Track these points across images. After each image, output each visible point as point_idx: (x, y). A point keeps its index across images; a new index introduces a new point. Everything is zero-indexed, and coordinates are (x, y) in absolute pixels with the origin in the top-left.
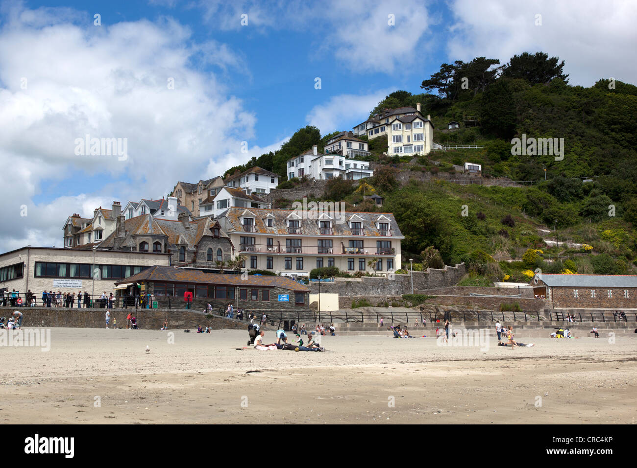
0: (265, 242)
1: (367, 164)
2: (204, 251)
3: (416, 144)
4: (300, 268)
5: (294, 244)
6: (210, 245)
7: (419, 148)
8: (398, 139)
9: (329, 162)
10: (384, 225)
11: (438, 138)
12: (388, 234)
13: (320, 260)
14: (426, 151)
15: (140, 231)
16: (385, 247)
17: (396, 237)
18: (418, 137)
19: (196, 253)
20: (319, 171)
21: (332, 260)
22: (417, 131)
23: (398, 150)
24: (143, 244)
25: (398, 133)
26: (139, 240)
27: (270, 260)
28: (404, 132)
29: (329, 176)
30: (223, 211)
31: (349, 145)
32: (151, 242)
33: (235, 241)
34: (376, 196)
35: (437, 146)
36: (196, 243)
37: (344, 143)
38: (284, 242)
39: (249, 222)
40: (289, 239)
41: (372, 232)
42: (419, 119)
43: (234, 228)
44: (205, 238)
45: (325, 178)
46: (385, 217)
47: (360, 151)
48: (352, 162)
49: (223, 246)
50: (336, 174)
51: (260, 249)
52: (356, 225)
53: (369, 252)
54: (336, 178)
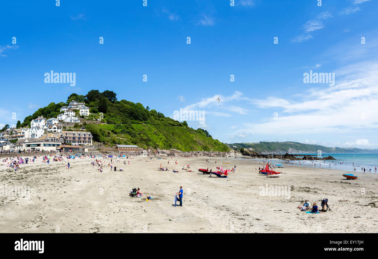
0: (69, 138)
1: (78, 118)
2: (60, 140)
3: (86, 113)
4: (75, 143)
6: (61, 138)
7: (87, 114)
8: (82, 112)
9: (71, 118)
10: (89, 135)
11: (90, 112)
14: (88, 115)
15: (51, 137)
16: (89, 138)
17: (91, 137)
18: (87, 112)
19: (59, 140)
20: (69, 120)
21: (80, 141)
22: (86, 110)
23: (82, 114)
24: (52, 139)
25: (82, 110)
26: (51, 138)
27: (70, 141)
28: (83, 110)
29: (71, 121)
30: (55, 130)
31: (71, 112)
32: (53, 139)
33: (65, 138)
34: (84, 127)
35: (90, 114)
36: (59, 138)
37: (70, 112)
38: (72, 138)
39: (67, 134)
40: (73, 137)
41: (88, 136)
42: (87, 108)
43: (64, 135)
44: (60, 137)
45: (70, 122)
46: (89, 133)
47: (73, 114)
48: (75, 118)
49: (63, 139)
50: (73, 121)
51: (68, 139)
52: (85, 135)
53: (87, 140)
54: (72, 122)
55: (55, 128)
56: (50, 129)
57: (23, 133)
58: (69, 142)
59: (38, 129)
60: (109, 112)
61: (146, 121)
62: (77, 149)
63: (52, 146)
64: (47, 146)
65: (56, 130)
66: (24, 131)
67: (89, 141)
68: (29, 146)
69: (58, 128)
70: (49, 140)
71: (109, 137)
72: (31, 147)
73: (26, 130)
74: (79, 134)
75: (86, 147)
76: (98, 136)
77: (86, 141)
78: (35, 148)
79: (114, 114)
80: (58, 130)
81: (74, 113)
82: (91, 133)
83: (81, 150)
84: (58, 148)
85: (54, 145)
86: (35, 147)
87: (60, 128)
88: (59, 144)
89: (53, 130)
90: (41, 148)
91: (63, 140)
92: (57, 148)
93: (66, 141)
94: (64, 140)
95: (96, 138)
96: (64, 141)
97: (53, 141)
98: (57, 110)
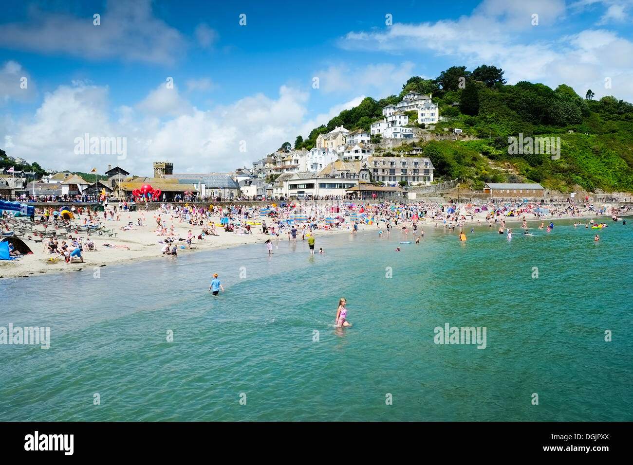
0: (382, 170)
1: (411, 129)
2: (361, 175)
3: (432, 117)
5: (392, 171)
6: (362, 172)
7: (433, 120)
8: (423, 115)
9: (396, 129)
10: (426, 164)
11: (442, 114)
12: (428, 167)
13: (402, 178)
14: (436, 122)
15: (341, 169)
16: (427, 171)
17: (430, 167)
18: (433, 114)
19: (358, 176)
20: (391, 133)
21: (407, 178)
22: (432, 111)
23: (422, 120)
24: (342, 174)
25: (423, 112)
26: (341, 172)
27: (383, 177)
28: (426, 112)
29: (395, 136)
30: (357, 155)
31: (400, 117)
32: (345, 172)
33: (371, 171)
34: (419, 148)
35: (441, 118)
36: (358, 171)
37: (398, 117)
38: (389, 171)
39: (376, 163)
40: (390, 169)
41: (423, 166)
42: (433, 106)
43: (370, 166)
44: (362, 170)
45: (393, 137)
46: (427, 160)
47: (404, 120)
48: (405, 129)
49: (367, 173)
50: (398, 135)
51: (380, 173)
52: (416, 164)
53: (421, 174)
54: (398, 137)
55: (357, 151)
56: (349, 152)
57: (297, 161)
58: (381, 180)
59: (324, 153)
60: (483, 112)
61: (576, 126)
62: (390, 193)
63: (338, 188)
64: (328, 188)
65: (360, 154)
66: (298, 158)
67: (424, 177)
68: (294, 187)
69: (363, 151)
70: (337, 175)
71: (473, 168)
72: (298, 190)
73: (301, 156)
74: (404, 164)
75: (414, 189)
76: (449, 165)
77: (418, 177)
78: (303, 192)
79: (493, 115)
80: (363, 155)
81: (405, 118)
82: (431, 160)
83: (399, 195)
84: (348, 192)
85: (342, 186)
86: (304, 190)
87: (368, 151)
88: (353, 184)
89: (353, 155)
90: (315, 191)
91: (368, 175)
92: (346, 191)
93: (374, 177)
94: (371, 176)
95: (442, 170)
96: (371, 178)
97: (344, 177)
98: (376, 112)
